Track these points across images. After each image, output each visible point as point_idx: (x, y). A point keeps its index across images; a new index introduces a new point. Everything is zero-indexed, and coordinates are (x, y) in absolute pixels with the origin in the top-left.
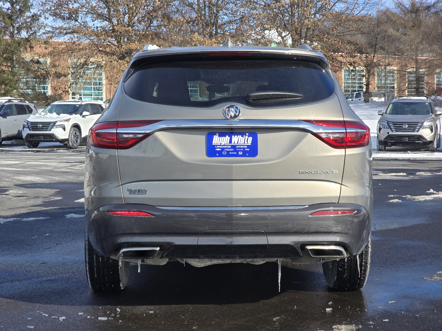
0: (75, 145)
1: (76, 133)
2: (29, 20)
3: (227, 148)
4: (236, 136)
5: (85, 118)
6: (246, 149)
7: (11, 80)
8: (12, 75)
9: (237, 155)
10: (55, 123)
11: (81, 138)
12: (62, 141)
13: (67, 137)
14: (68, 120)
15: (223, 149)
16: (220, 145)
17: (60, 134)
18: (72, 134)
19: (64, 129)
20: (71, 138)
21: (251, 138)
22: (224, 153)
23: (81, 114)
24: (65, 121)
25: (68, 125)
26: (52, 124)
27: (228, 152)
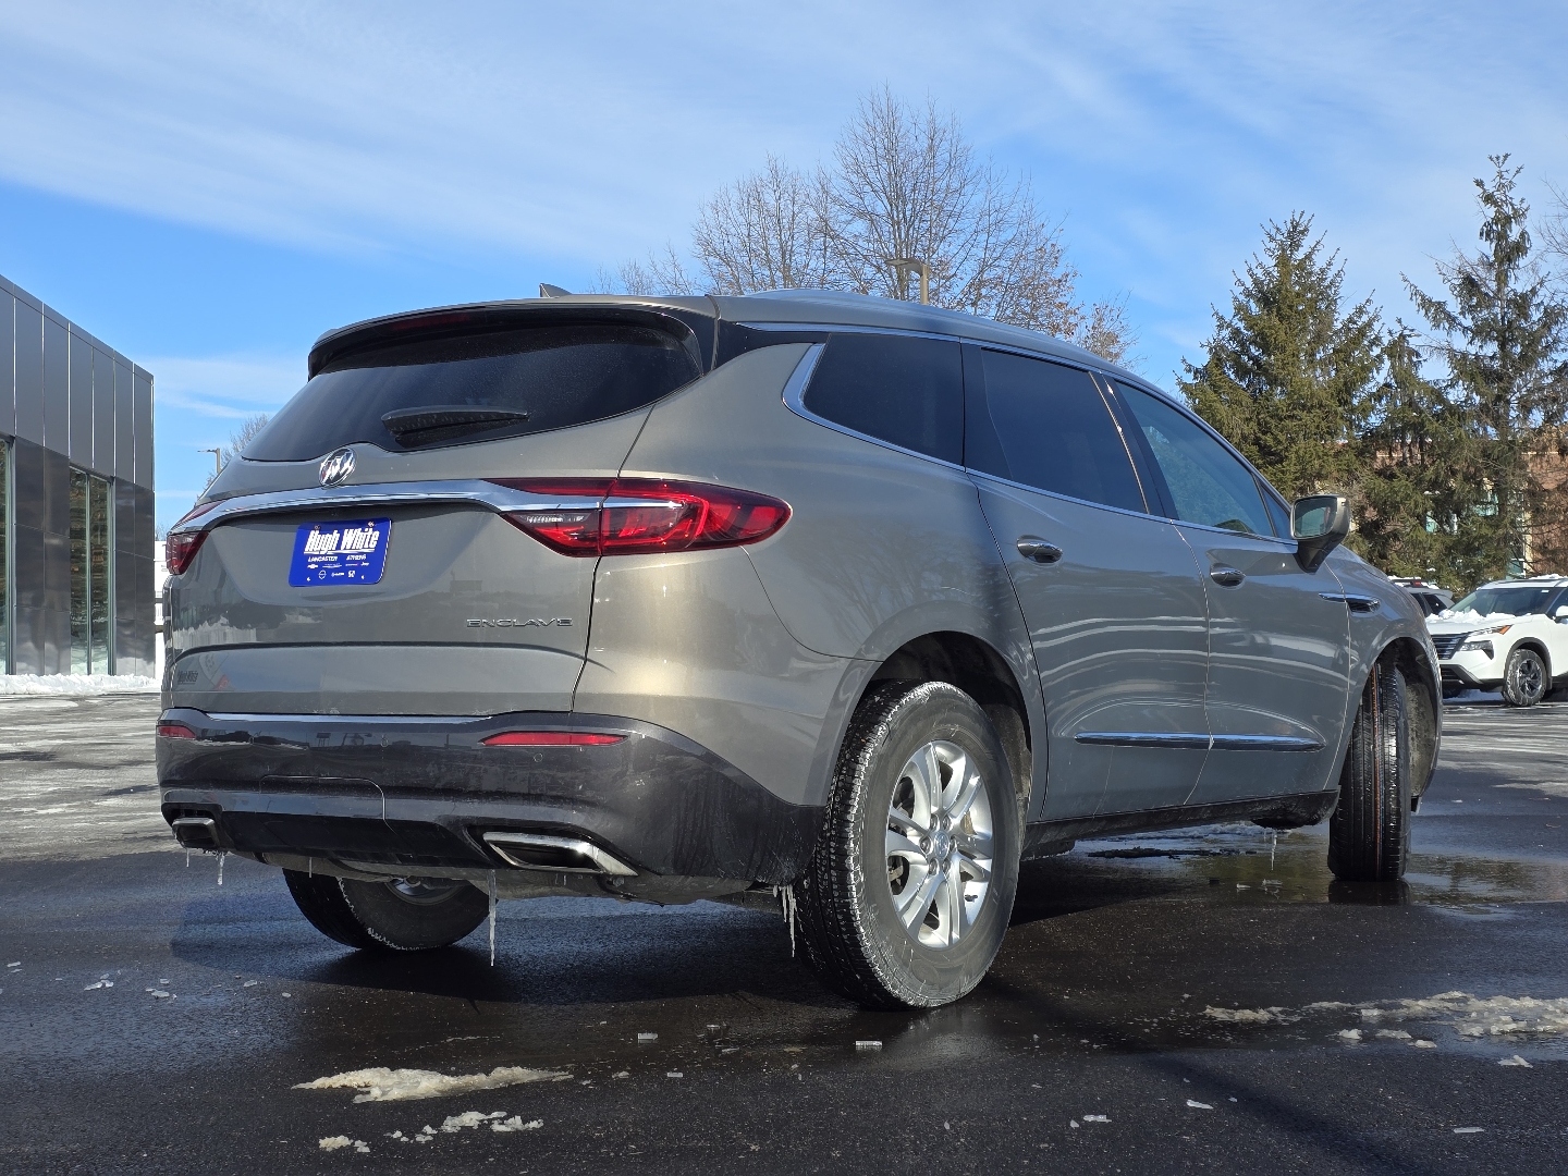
0: (1526, 696)
1: (1529, 664)
2: (1549, 380)
3: (328, 562)
4: (351, 530)
5: (1565, 623)
6: (364, 564)
7: (1488, 540)
8: (1491, 526)
9: (345, 580)
10: (1465, 638)
11: (1548, 680)
12: (1488, 686)
13: (1502, 676)
14: (1501, 630)
15: (320, 564)
16: (317, 556)
17: (1478, 666)
18: (1515, 668)
19: (1490, 653)
20: (1513, 677)
21: (377, 533)
22: (322, 575)
23: (1551, 615)
24: (1494, 631)
25: (1503, 645)
26: (1455, 642)
27: (329, 571)
